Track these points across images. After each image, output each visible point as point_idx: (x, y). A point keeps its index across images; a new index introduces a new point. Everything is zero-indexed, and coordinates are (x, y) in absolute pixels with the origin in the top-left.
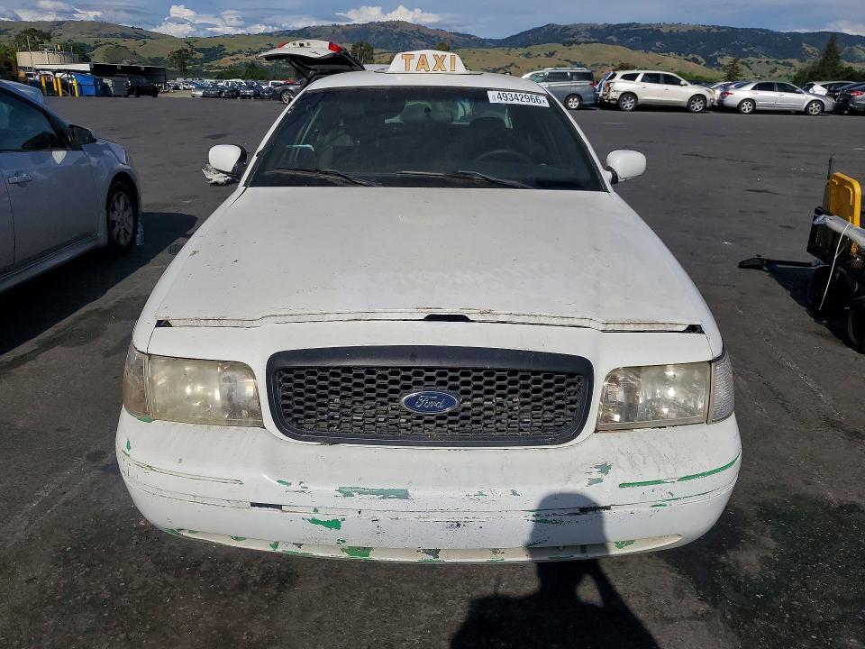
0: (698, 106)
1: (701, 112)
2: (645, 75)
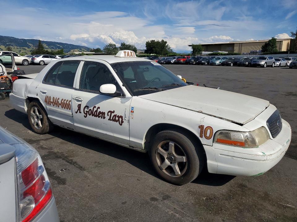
0: (26, 63)
1: (27, 65)
2: (3, 52)
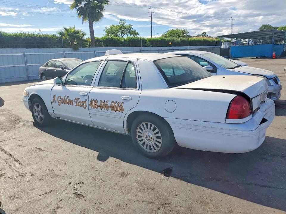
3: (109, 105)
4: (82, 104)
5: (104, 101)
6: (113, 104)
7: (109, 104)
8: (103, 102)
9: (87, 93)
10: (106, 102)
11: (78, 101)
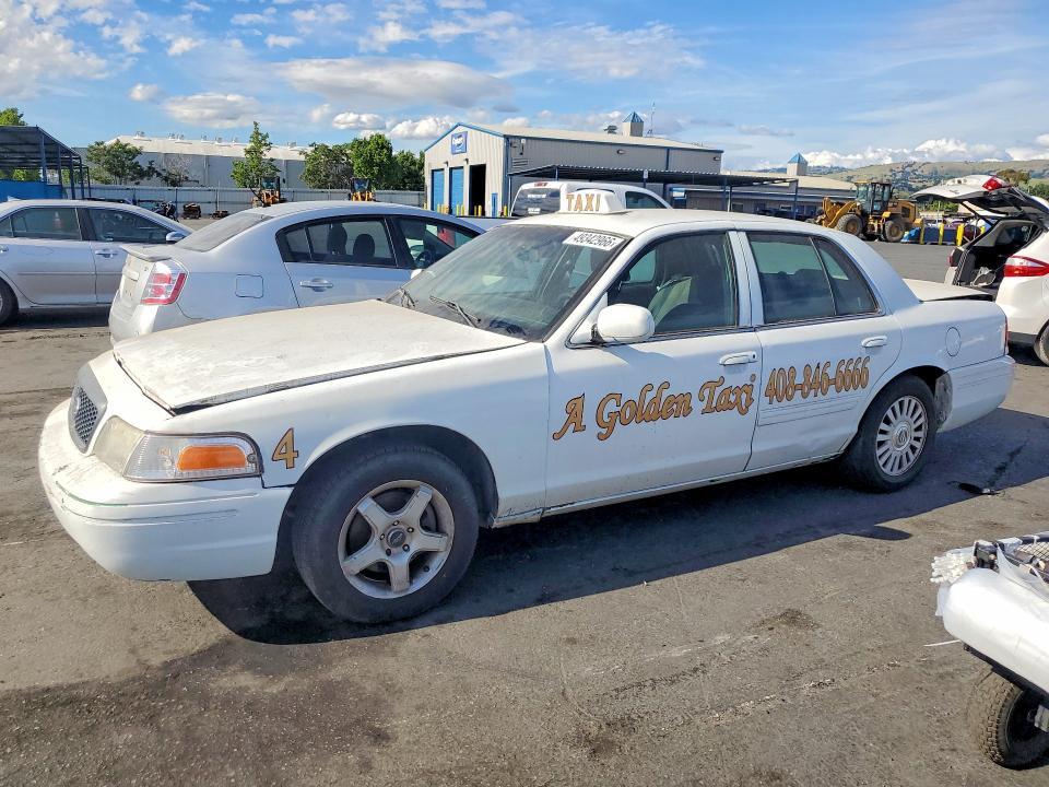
3: (832, 376)
4: (732, 398)
5: (818, 367)
6: (843, 369)
7: (832, 373)
8: (814, 370)
9: (754, 353)
10: (821, 368)
11: (719, 390)
